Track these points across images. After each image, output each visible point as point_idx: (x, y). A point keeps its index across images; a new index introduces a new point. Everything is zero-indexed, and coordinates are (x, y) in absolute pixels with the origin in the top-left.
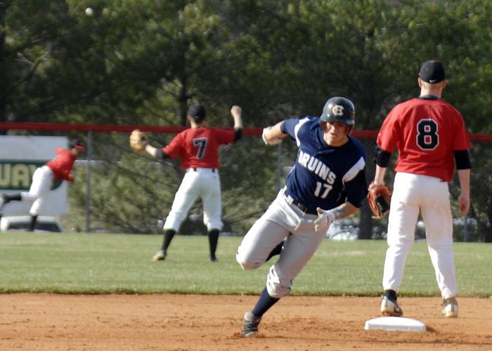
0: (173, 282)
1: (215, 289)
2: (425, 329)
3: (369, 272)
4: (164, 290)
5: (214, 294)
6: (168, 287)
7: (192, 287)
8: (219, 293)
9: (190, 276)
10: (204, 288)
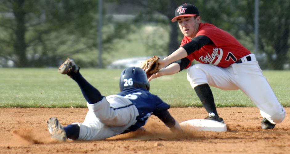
0: (15, 99)
1: (50, 103)
2: (226, 130)
3: (177, 90)
4: (8, 104)
5: (49, 107)
6: (11, 102)
7: (31, 103)
8: (54, 107)
9: (28, 95)
10: (40, 103)
